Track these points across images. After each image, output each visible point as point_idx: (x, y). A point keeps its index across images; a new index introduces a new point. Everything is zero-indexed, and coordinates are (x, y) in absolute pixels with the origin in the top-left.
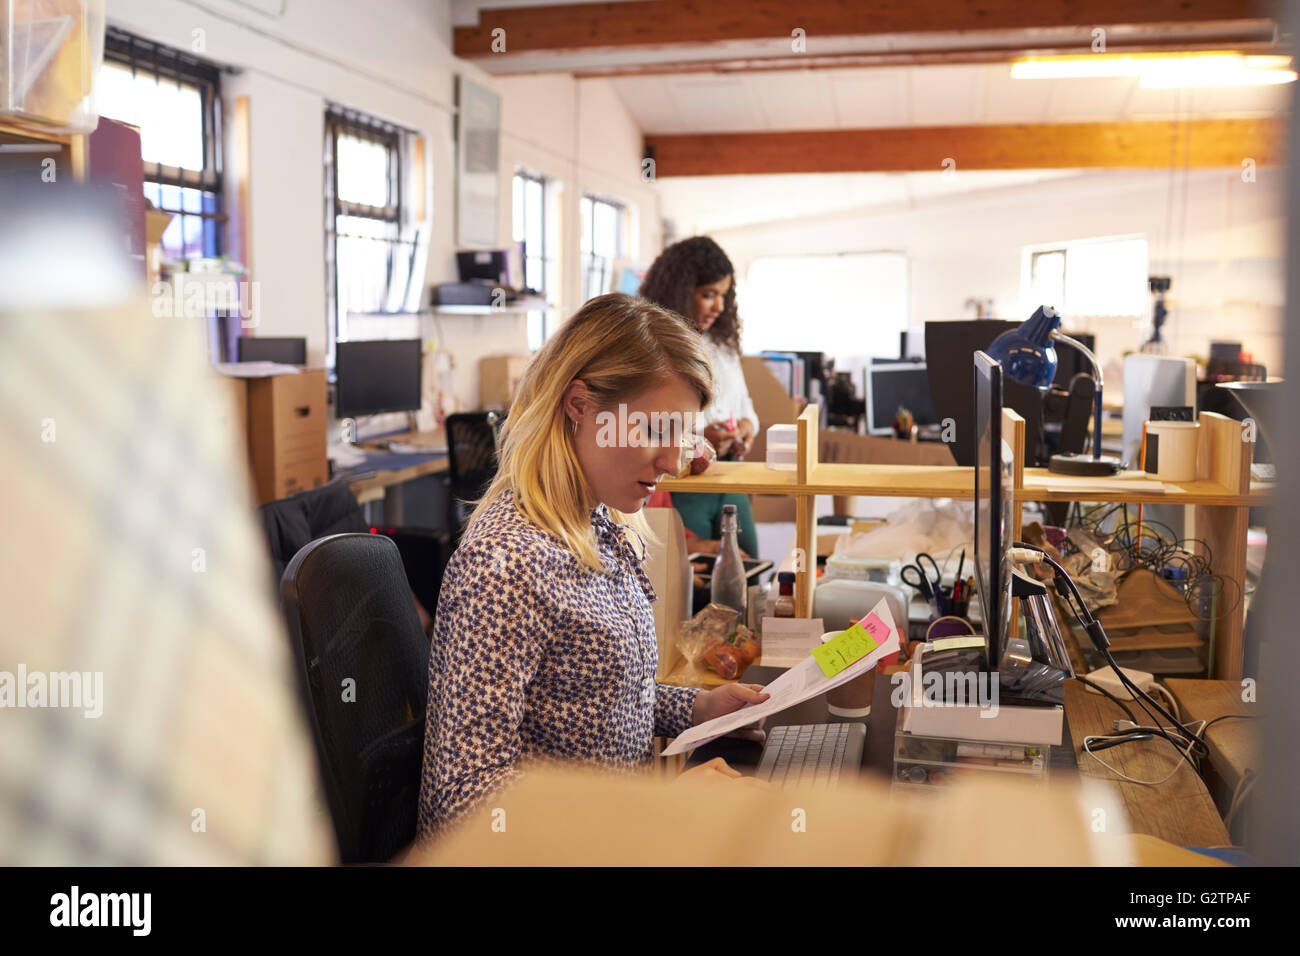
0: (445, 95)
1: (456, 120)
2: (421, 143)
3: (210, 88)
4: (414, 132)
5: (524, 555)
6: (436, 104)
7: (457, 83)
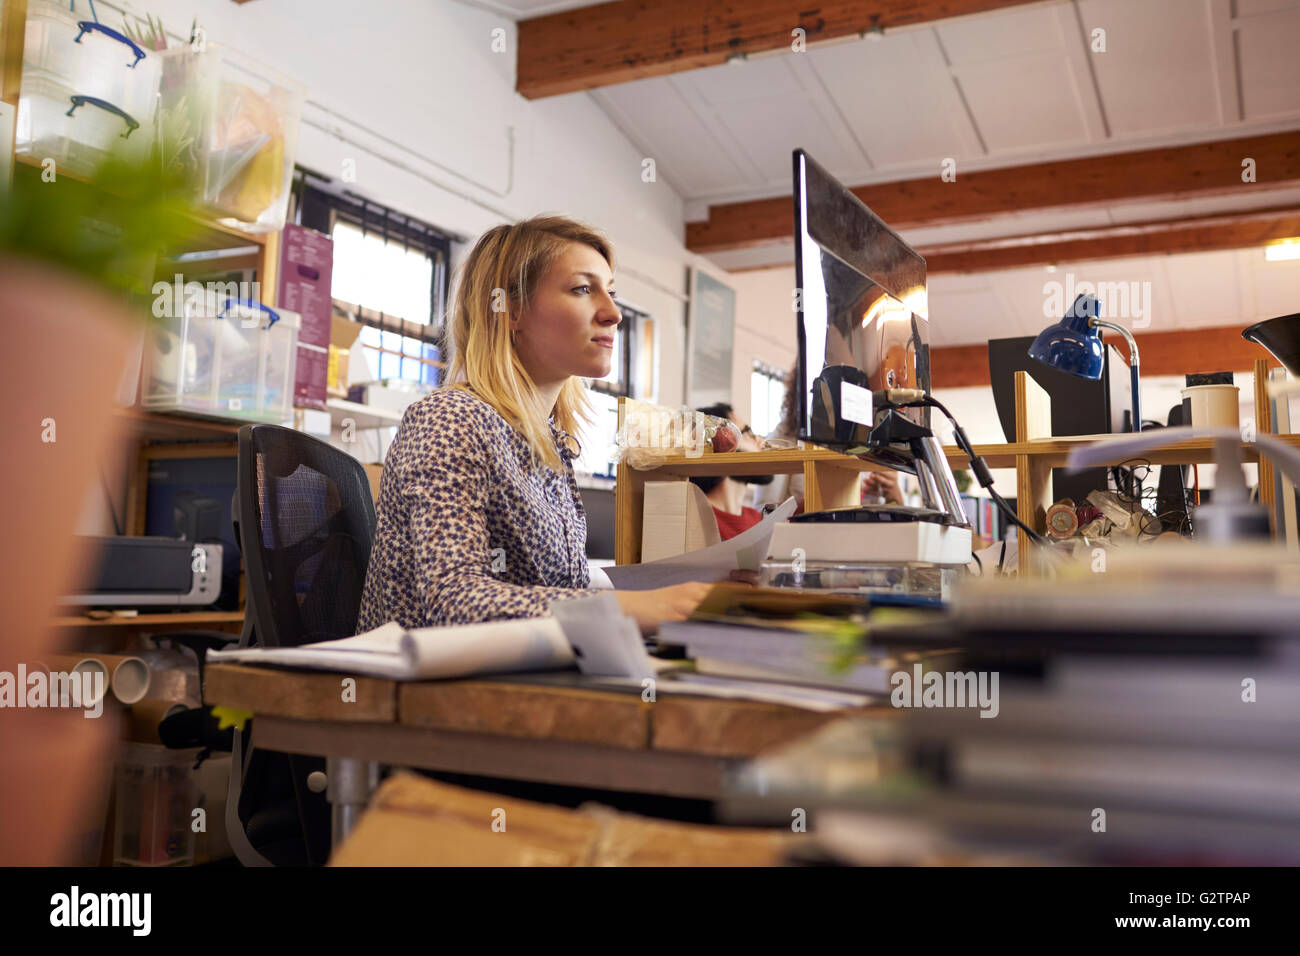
0: (678, 285)
1: (687, 306)
2: (650, 325)
3: (440, 255)
4: (643, 315)
5: (462, 426)
6: (665, 290)
7: (688, 272)
